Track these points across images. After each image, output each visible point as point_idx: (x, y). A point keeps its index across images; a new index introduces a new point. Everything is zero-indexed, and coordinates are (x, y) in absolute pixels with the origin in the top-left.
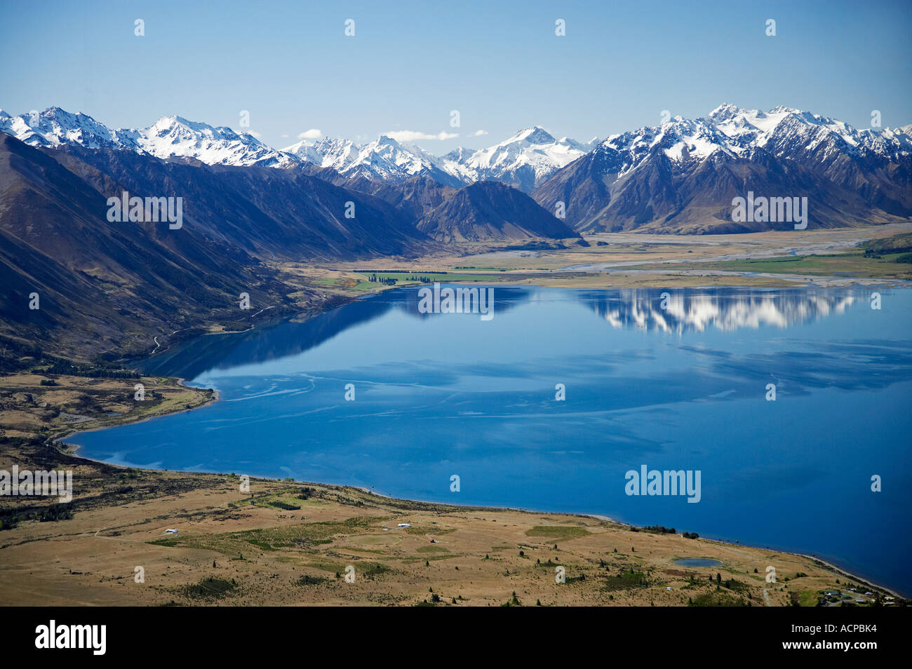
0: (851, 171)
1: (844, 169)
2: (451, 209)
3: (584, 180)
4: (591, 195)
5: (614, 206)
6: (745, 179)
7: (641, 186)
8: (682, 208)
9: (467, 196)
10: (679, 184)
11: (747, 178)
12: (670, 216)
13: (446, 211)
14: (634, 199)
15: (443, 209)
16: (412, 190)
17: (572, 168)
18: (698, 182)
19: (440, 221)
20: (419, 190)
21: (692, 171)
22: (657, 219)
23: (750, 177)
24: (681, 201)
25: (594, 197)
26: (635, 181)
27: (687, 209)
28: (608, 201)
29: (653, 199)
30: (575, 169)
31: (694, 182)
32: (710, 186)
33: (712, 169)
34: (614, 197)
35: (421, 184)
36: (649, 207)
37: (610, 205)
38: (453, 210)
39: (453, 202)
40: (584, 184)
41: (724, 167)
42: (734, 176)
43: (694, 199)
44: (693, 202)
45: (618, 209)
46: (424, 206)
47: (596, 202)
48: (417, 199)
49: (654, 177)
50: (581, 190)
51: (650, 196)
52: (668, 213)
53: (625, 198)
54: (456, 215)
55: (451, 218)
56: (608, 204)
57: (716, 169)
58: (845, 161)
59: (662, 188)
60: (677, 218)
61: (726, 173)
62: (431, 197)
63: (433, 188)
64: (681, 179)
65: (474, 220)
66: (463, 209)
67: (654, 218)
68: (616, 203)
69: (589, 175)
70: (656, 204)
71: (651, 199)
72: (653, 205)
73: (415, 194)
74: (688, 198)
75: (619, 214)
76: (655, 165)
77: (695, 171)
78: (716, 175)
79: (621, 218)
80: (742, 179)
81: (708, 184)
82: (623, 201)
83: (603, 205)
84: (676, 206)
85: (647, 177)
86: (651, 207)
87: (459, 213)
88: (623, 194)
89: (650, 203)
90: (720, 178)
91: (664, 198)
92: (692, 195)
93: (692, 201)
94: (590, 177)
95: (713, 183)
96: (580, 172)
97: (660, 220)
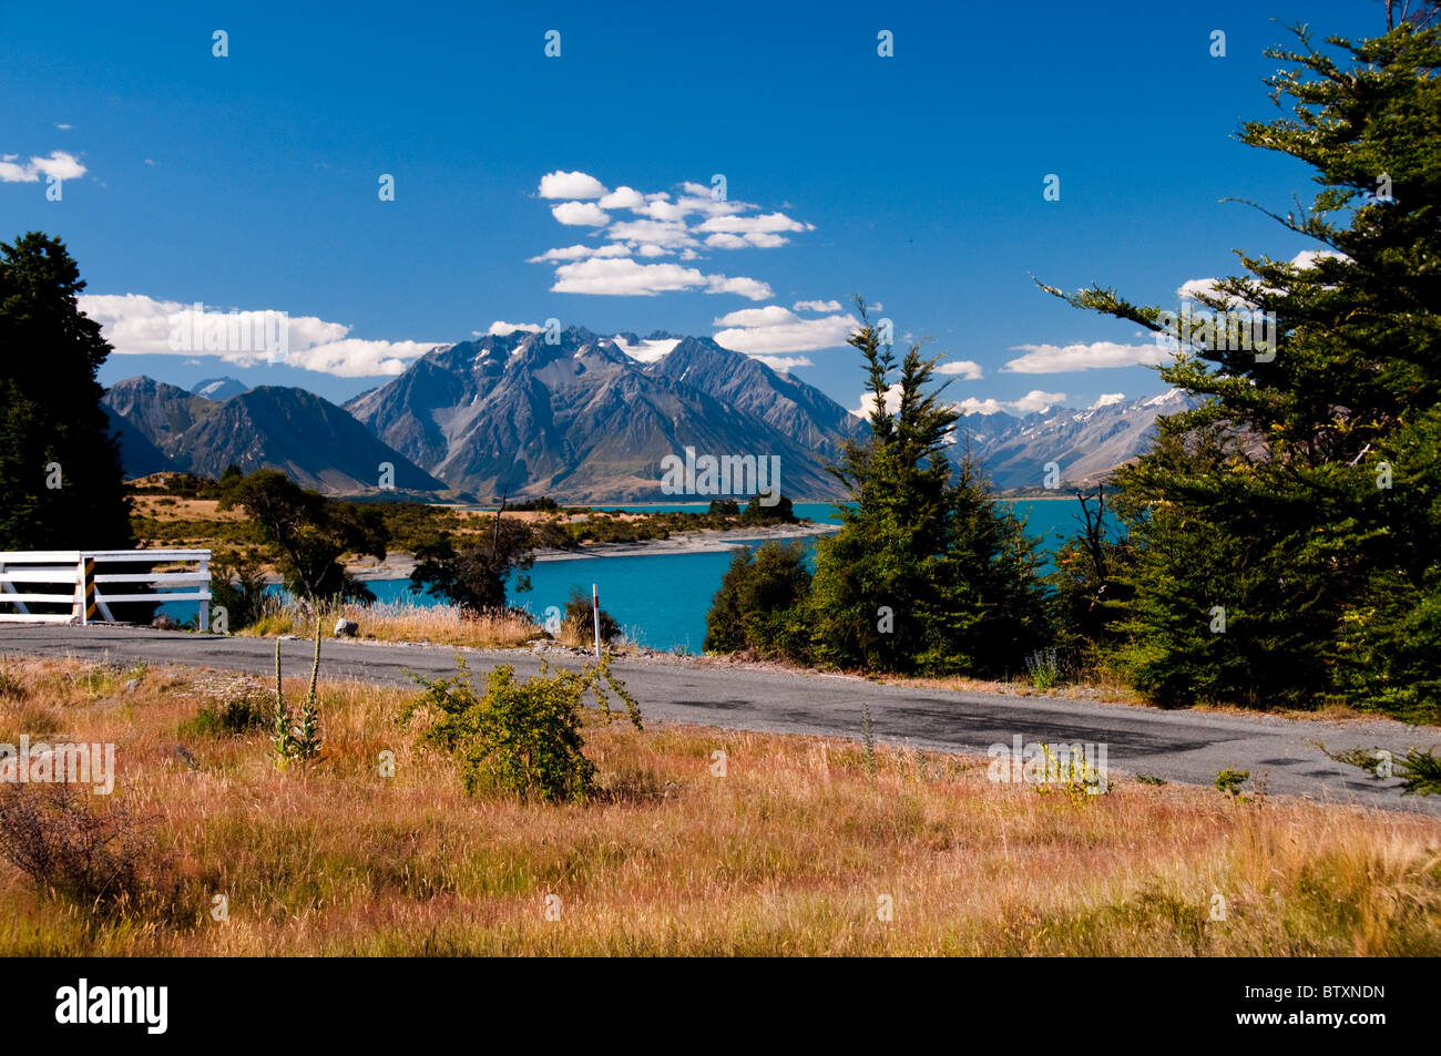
0: (800, 424)
1: (788, 418)
2: (216, 432)
3: (399, 417)
4: (415, 442)
5: (457, 460)
6: (675, 419)
7: (502, 428)
8: (574, 465)
9: (245, 411)
10: (567, 424)
11: (679, 418)
12: (559, 475)
13: (205, 438)
14: (491, 449)
15: (199, 435)
16: (128, 402)
17: (373, 400)
18: (597, 423)
19: (195, 455)
20: (143, 401)
21: (584, 406)
22: (535, 481)
23: (683, 416)
24: (573, 453)
25: (419, 444)
26: (491, 420)
27: (585, 465)
28: (444, 453)
29: (525, 448)
30: (380, 400)
31: (591, 422)
32: (620, 429)
33: (620, 402)
34: (455, 447)
35: (146, 390)
36: (518, 461)
37: (448, 459)
38: (219, 434)
39: (219, 421)
40: (399, 424)
41: (639, 397)
42: (657, 413)
43: (594, 449)
44: (595, 454)
45: (466, 465)
46: (156, 431)
47: (424, 454)
48: (141, 417)
49: (523, 413)
50: (396, 433)
51: (519, 443)
52: (553, 472)
53: (475, 447)
54: (225, 443)
55: (216, 450)
56: (444, 459)
57: (626, 400)
58: (788, 407)
59: (538, 432)
60: (573, 479)
61: (644, 408)
62: (168, 415)
63: (170, 398)
64: (567, 417)
65: (262, 454)
66: (239, 433)
67: (531, 478)
68: (460, 456)
69: (407, 410)
70: (530, 456)
71: (521, 447)
72: (526, 459)
73: (136, 409)
74: (583, 447)
75: (466, 473)
76: (523, 393)
77: (590, 405)
78: (627, 410)
79: (472, 482)
80: (671, 419)
81: (616, 424)
82: (473, 452)
83: (435, 459)
84: (564, 460)
85: (511, 413)
86: (522, 462)
87: (232, 442)
88: (471, 440)
89: (520, 455)
90: (636, 415)
91: (544, 448)
92: (589, 443)
93: (592, 452)
94: (410, 413)
95: (623, 423)
96: (389, 405)
97: (541, 483)
